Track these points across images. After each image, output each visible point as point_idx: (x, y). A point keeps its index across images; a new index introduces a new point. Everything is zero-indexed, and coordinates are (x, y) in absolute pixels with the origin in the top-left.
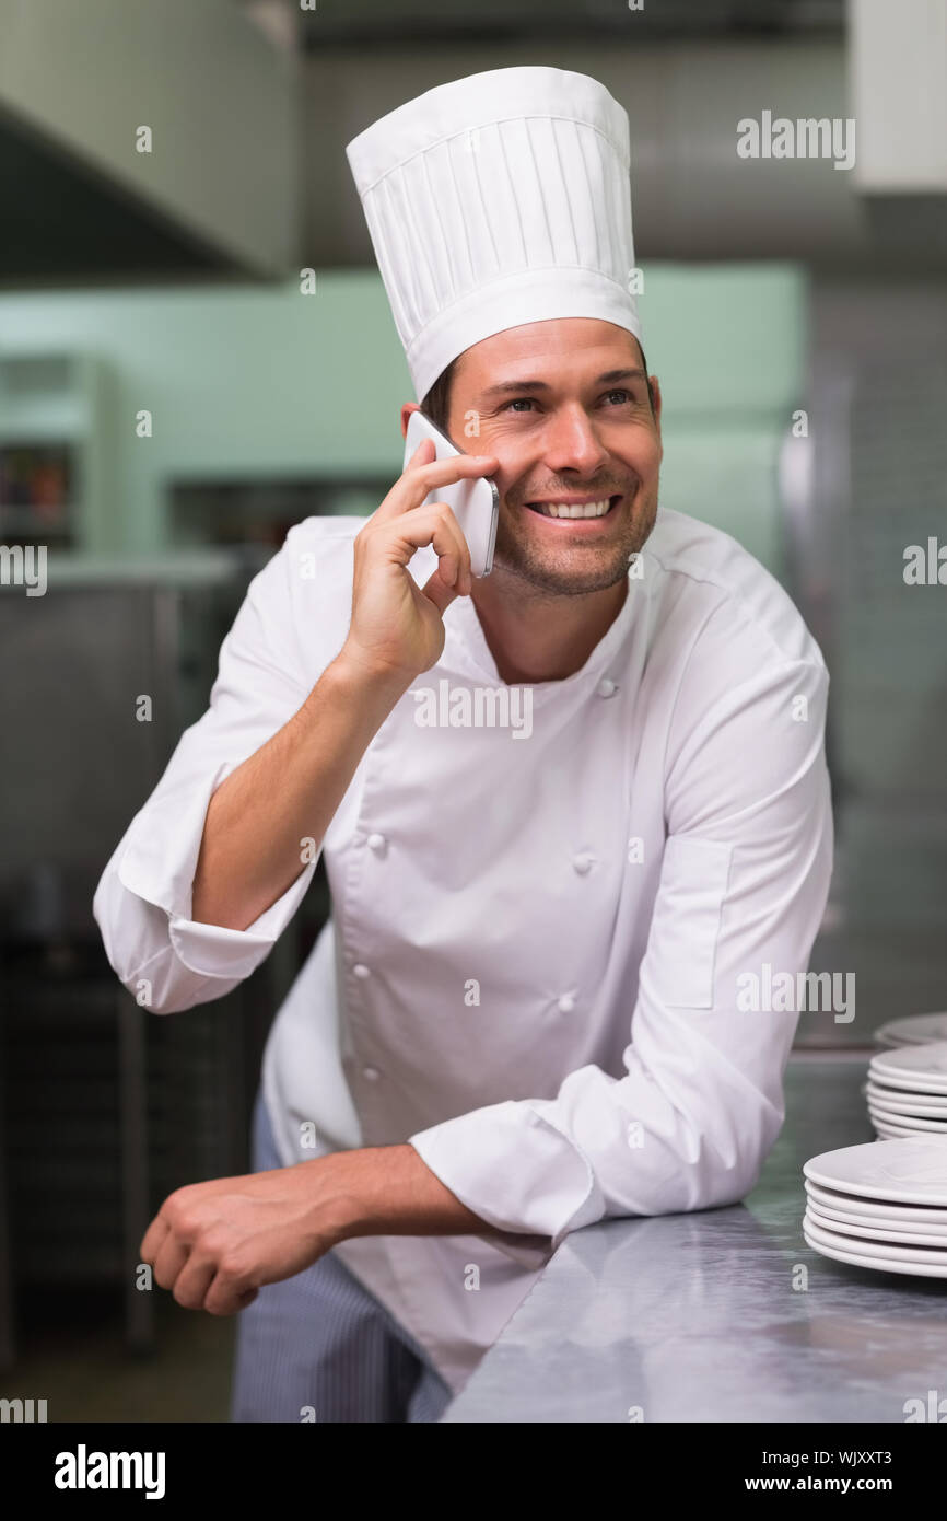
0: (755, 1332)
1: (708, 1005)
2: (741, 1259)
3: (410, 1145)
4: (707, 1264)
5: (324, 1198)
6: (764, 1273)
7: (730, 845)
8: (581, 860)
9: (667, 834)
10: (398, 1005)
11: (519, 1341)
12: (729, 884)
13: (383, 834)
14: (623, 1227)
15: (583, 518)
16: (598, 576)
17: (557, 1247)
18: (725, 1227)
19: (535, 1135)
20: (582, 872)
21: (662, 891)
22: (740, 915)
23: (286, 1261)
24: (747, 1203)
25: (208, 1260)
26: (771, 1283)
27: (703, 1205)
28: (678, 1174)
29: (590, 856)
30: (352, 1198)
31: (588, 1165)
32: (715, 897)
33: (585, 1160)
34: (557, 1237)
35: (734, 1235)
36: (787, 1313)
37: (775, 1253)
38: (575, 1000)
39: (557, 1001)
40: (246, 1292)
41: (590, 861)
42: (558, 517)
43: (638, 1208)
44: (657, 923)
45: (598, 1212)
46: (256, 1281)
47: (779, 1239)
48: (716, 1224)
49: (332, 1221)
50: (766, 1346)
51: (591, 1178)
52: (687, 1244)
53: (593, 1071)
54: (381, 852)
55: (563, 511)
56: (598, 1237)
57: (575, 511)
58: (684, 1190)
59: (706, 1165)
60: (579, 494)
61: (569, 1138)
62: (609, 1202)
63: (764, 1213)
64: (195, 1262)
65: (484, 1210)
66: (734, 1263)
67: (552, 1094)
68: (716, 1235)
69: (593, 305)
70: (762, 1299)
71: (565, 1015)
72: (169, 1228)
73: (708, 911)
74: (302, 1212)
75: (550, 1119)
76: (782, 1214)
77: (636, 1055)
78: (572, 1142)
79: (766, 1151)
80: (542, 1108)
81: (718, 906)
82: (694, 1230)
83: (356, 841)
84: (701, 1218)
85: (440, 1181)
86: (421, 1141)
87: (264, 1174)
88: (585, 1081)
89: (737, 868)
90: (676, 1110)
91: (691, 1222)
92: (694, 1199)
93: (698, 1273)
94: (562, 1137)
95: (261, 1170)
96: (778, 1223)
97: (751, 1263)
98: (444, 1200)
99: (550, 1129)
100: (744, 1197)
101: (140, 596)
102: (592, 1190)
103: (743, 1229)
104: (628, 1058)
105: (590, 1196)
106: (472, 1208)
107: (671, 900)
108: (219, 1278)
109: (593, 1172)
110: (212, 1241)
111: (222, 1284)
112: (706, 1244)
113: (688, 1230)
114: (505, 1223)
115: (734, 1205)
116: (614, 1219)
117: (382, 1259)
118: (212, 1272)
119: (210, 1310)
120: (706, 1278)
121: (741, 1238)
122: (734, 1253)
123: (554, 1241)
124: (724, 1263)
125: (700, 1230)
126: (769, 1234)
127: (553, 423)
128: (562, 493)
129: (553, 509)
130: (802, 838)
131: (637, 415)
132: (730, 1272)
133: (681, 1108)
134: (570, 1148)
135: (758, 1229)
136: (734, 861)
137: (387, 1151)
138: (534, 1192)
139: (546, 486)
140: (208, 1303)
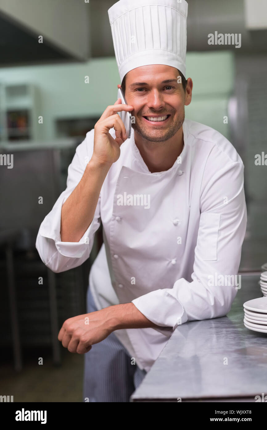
0: (231, 352)
1: (216, 259)
2: (227, 331)
3: (132, 303)
4: (217, 333)
5: (108, 319)
6: (233, 335)
7: (219, 214)
8: (175, 221)
9: (201, 213)
10: (126, 265)
11: (165, 357)
12: (220, 226)
13: (120, 217)
14: (193, 323)
15: (157, 121)
16: (160, 138)
17: (174, 330)
18: (221, 323)
19: (167, 298)
20: (176, 225)
21: (200, 229)
22: (223, 234)
23: (98, 337)
24: (227, 316)
25: (76, 338)
26: (235, 338)
27: (215, 316)
28: (208, 308)
29: (177, 220)
30: (116, 318)
31: (182, 306)
32: (216, 229)
33: (181, 305)
34: (174, 327)
35: (224, 325)
36: (240, 346)
37: (236, 329)
38: (176, 261)
39: (171, 261)
40: (88, 347)
41: (178, 222)
42: (151, 121)
43: (197, 318)
44: (199, 238)
45: (186, 320)
46: (91, 343)
47: (237, 325)
48: (218, 322)
49: (111, 325)
50: (235, 355)
51: (183, 309)
52: (211, 328)
53: (183, 279)
54: (120, 221)
55: (152, 119)
56: (186, 326)
57: (155, 119)
58: (210, 313)
59: (216, 306)
60: (155, 115)
61: (177, 299)
62: (189, 317)
63: (233, 318)
64: (73, 339)
65: (154, 320)
66: (225, 332)
67: (172, 287)
68: (219, 325)
69: (164, 61)
70: (233, 342)
71: (174, 265)
72: (65, 330)
73: (214, 233)
74: (102, 323)
75: (171, 294)
76: (238, 318)
77: (195, 275)
78: (177, 300)
79: (233, 301)
80: (169, 291)
81: (217, 231)
82: (213, 324)
83: (112, 219)
84: (215, 320)
85: (141, 313)
86: (135, 302)
87: (91, 313)
88: (181, 282)
89: (222, 221)
90: (207, 290)
91: (212, 321)
92: (212, 315)
93: (215, 336)
94: (175, 299)
95: (90, 312)
96: (236, 321)
97: (229, 332)
98: (142, 318)
99: (171, 296)
100: (227, 314)
101: (49, 152)
102: (184, 313)
103: (227, 323)
104: (193, 276)
105: (183, 315)
106: (150, 320)
107: (203, 231)
108: (80, 343)
109: (184, 308)
110: (78, 333)
111: (81, 345)
112: (216, 327)
113: (211, 324)
114: (160, 324)
115: (225, 316)
116: (190, 322)
117: (126, 335)
118: (78, 342)
119: (79, 353)
120: (217, 337)
121: (226, 325)
122: (224, 330)
123: (173, 328)
124: (222, 333)
125: (215, 324)
126: (234, 324)
127: (150, 94)
128: (151, 114)
129: (149, 118)
130: (239, 211)
131: (175, 92)
132: (223, 335)
133: (208, 289)
134: (177, 302)
135: (231, 323)
136: (221, 219)
137: (126, 305)
138: (168, 314)
139: (147, 112)
140: (77, 351)
